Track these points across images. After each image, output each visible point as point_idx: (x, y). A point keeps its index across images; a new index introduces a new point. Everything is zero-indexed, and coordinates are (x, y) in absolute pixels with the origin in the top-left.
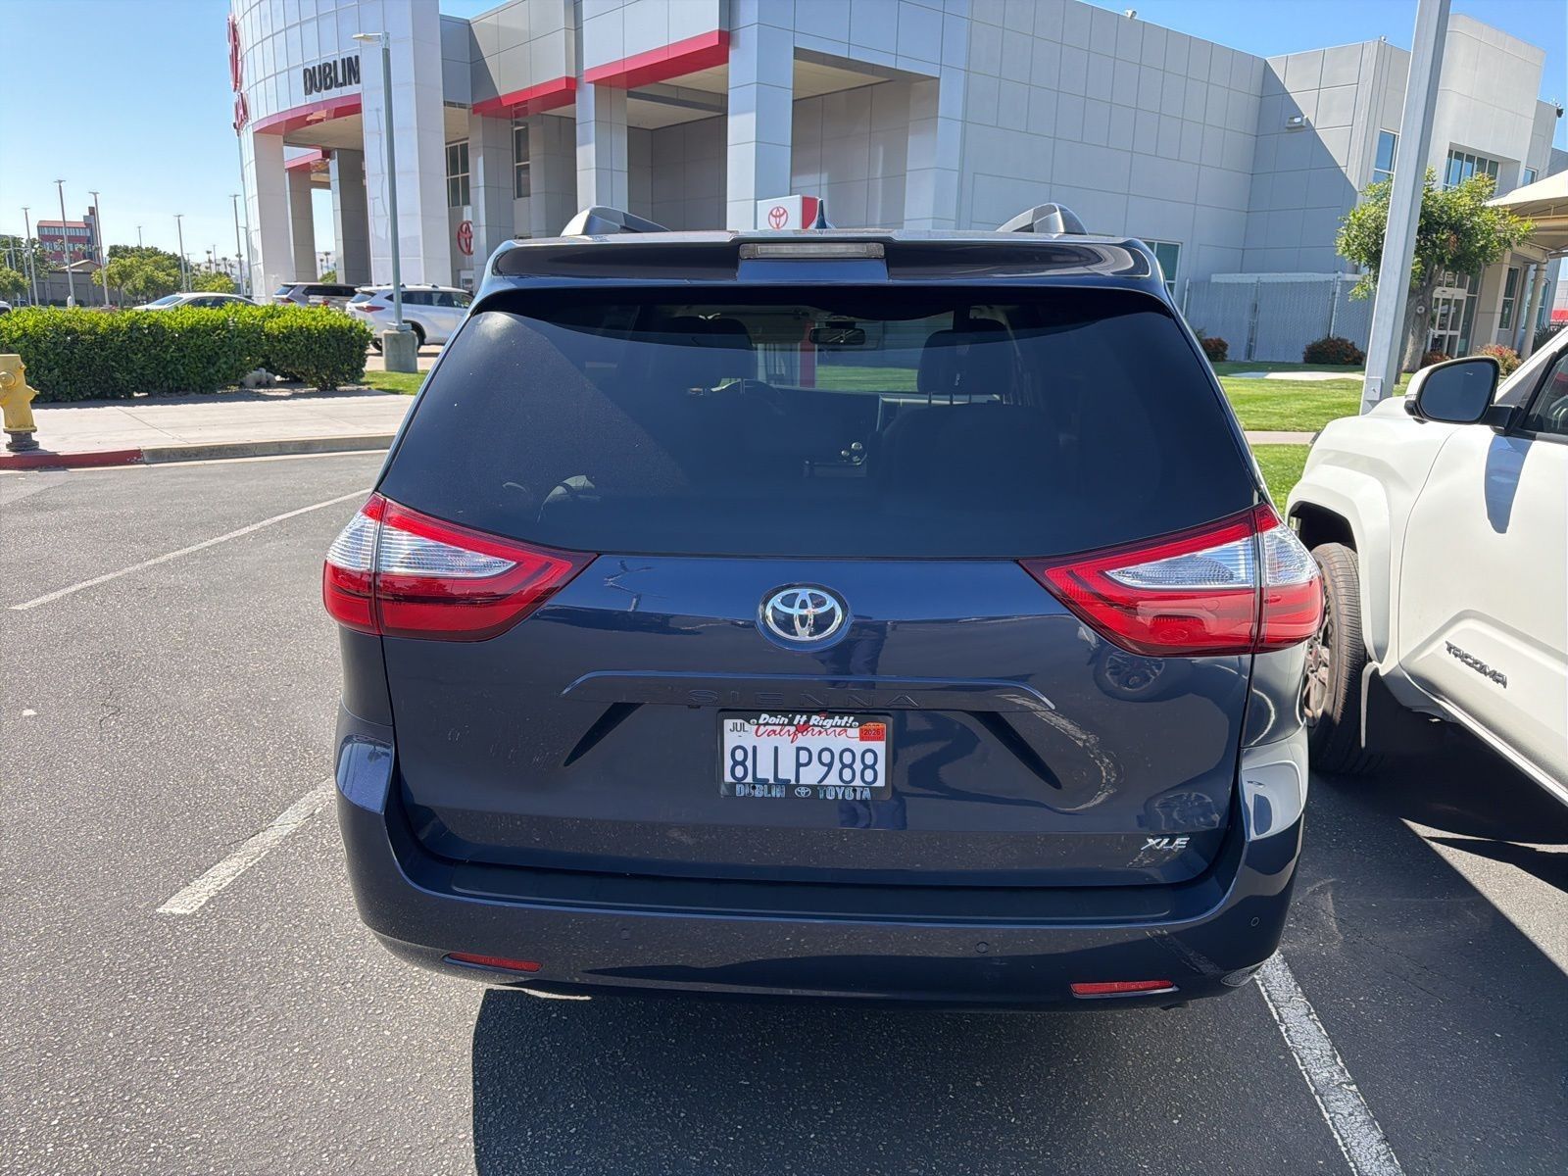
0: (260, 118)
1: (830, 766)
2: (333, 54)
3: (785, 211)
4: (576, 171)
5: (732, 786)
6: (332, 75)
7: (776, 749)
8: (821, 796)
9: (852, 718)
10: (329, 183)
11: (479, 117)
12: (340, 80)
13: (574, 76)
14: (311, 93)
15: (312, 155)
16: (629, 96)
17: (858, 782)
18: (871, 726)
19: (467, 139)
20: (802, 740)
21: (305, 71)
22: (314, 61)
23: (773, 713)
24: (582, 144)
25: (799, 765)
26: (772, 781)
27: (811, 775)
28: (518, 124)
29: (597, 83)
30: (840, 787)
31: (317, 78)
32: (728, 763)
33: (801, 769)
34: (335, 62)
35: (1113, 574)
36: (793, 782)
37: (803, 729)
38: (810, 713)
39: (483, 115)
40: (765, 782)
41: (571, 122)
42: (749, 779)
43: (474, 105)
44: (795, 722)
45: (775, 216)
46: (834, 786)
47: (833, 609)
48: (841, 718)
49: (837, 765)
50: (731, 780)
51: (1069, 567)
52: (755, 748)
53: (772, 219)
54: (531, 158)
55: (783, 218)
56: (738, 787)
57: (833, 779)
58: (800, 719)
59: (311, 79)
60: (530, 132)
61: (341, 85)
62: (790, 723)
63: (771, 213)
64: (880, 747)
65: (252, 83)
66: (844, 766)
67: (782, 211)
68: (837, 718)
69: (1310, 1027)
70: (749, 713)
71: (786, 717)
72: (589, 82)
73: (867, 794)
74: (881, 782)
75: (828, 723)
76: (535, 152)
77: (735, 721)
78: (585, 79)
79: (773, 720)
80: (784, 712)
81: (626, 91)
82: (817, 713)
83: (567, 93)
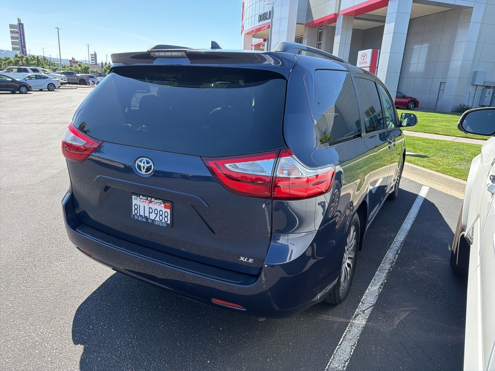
0: (246, 30)
1: (157, 214)
2: (267, 9)
3: (366, 55)
4: (333, 44)
5: (134, 215)
6: (266, 16)
7: (144, 206)
8: (154, 223)
9: (161, 201)
10: (264, 49)
11: (307, 27)
12: (268, 18)
13: (337, 13)
14: (260, 22)
15: (261, 40)
16: (354, 19)
17: (163, 221)
18: (167, 204)
19: (303, 35)
20: (151, 205)
21: (259, 15)
22: (262, 12)
23: (143, 196)
24: (337, 35)
25: (150, 213)
26: (143, 216)
27: (152, 216)
28: (320, 29)
29: (344, 15)
30: (159, 221)
31: (262, 17)
32: (134, 209)
33: (150, 214)
34: (267, 12)
35: (227, 165)
36: (148, 217)
37: (151, 202)
38: (152, 197)
39: (309, 27)
40: (141, 216)
41: (334, 28)
42: (138, 214)
43: (306, 24)
44: (148, 200)
45: (363, 56)
46: (157, 221)
47: (151, 166)
48: (159, 200)
49: (158, 215)
50: (134, 214)
51: (214, 162)
52: (139, 205)
53: (362, 57)
54: (322, 40)
55: (365, 57)
56: (135, 216)
57: (157, 219)
58: (149, 199)
59: (260, 18)
60: (323, 33)
61: (268, 19)
62: (147, 200)
63: (362, 55)
64: (169, 211)
65: (246, 19)
66: (160, 215)
67: (365, 54)
68: (158, 200)
69: (348, 350)
70: (138, 195)
71: (146, 197)
72: (342, 15)
73: (165, 225)
74: (169, 222)
75: (156, 201)
76: (324, 38)
77: (135, 196)
78: (340, 14)
79: (143, 198)
80: (146, 196)
81: (354, 17)
82: (153, 198)
83: (334, 18)
